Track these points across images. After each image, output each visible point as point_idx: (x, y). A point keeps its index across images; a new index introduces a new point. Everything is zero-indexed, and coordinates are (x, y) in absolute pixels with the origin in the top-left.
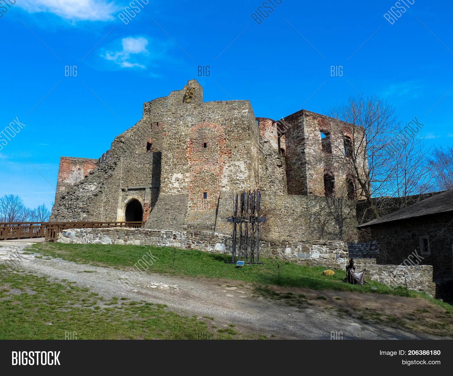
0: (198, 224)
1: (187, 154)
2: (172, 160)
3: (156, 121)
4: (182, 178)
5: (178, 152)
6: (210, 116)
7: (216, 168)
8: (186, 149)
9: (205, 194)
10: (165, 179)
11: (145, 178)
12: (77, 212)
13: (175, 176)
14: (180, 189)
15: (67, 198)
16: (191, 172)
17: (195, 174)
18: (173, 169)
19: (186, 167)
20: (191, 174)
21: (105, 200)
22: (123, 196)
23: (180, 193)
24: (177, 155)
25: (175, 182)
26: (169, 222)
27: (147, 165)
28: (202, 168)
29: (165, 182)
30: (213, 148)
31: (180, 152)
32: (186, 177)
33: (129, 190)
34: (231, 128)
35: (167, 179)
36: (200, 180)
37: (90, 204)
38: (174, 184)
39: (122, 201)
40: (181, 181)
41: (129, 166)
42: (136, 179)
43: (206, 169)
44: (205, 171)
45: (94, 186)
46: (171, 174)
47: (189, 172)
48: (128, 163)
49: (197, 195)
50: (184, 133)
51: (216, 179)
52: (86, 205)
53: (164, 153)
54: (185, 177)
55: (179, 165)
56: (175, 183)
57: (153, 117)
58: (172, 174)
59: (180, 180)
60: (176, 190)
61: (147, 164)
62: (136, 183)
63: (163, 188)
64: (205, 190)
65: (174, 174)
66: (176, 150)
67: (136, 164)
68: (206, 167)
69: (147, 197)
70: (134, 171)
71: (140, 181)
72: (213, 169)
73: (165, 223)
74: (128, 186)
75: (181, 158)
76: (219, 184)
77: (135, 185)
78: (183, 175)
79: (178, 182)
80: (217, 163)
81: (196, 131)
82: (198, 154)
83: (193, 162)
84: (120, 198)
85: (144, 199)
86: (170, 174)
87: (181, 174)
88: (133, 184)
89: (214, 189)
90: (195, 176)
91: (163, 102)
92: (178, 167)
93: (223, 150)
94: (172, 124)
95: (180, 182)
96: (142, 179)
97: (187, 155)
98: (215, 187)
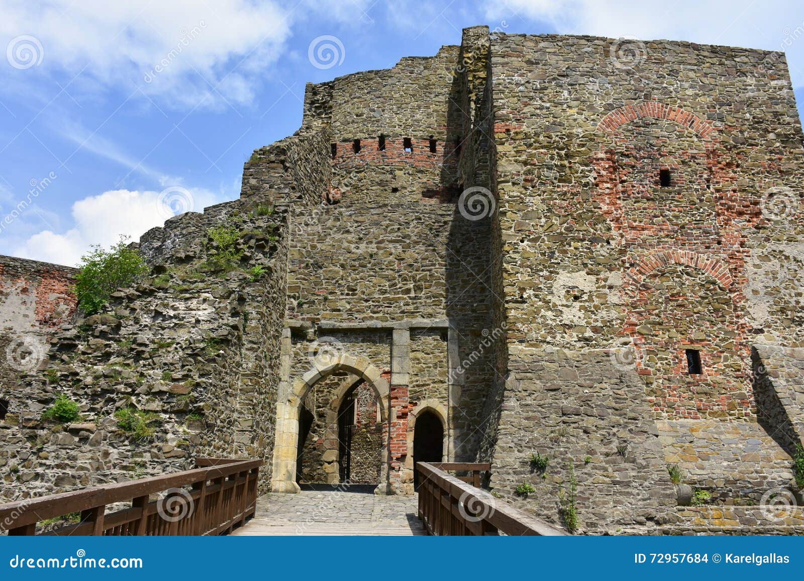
0: (727, 481)
1: (603, 201)
2: (543, 220)
3: (350, 136)
4: (594, 289)
5: (565, 194)
6: (665, 85)
7: (718, 261)
8: (597, 185)
9: (694, 357)
10: (523, 290)
11: (385, 292)
12: (147, 412)
13: (564, 278)
14: (589, 333)
15: (81, 347)
16: (628, 271)
17: (643, 277)
18: (553, 253)
19: (605, 249)
20: (627, 277)
21: (250, 365)
22: (296, 354)
23: (594, 346)
24: (565, 204)
25: (565, 302)
26: (606, 470)
27: (391, 246)
28: (669, 257)
29: (524, 302)
30: (697, 190)
31: (572, 194)
32: (611, 287)
33: (322, 332)
34: (742, 132)
35: (531, 292)
36: (667, 303)
37: (201, 376)
38: (564, 309)
39: (292, 376)
40: (590, 299)
41: (319, 246)
42: (348, 294)
43: (682, 261)
44: (680, 268)
45: (205, 306)
46: (545, 273)
47: (619, 270)
48: (314, 235)
49: (661, 359)
50: (580, 130)
51: (727, 302)
52: (182, 383)
53: (511, 194)
54: (604, 287)
55: (573, 239)
56: (567, 306)
57: (342, 124)
58: (551, 272)
59: (585, 297)
60: (574, 334)
61: (391, 241)
62: (350, 310)
63: (519, 325)
64: (692, 341)
65: (561, 271)
66: (558, 187)
67: (350, 242)
68: (682, 255)
69: (401, 363)
70: (342, 266)
71: (367, 301)
72: (708, 262)
73: (590, 475)
74: (319, 319)
75: (580, 215)
76: (741, 321)
77: (345, 316)
78: (598, 280)
79: (577, 304)
80: (719, 243)
81: (624, 126)
82: (646, 205)
83: (630, 235)
84: (286, 362)
85: (387, 369)
86: (541, 274)
87: (588, 274)
88: (339, 310)
89: (723, 340)
90: (643, 285)
91: (375, 83)
92: (572, 248)
93: (732, 201)
94: (532, 98)
95: (587, 304)
96: (377, 296)
97: (605, 208)
98: (726, 333)
